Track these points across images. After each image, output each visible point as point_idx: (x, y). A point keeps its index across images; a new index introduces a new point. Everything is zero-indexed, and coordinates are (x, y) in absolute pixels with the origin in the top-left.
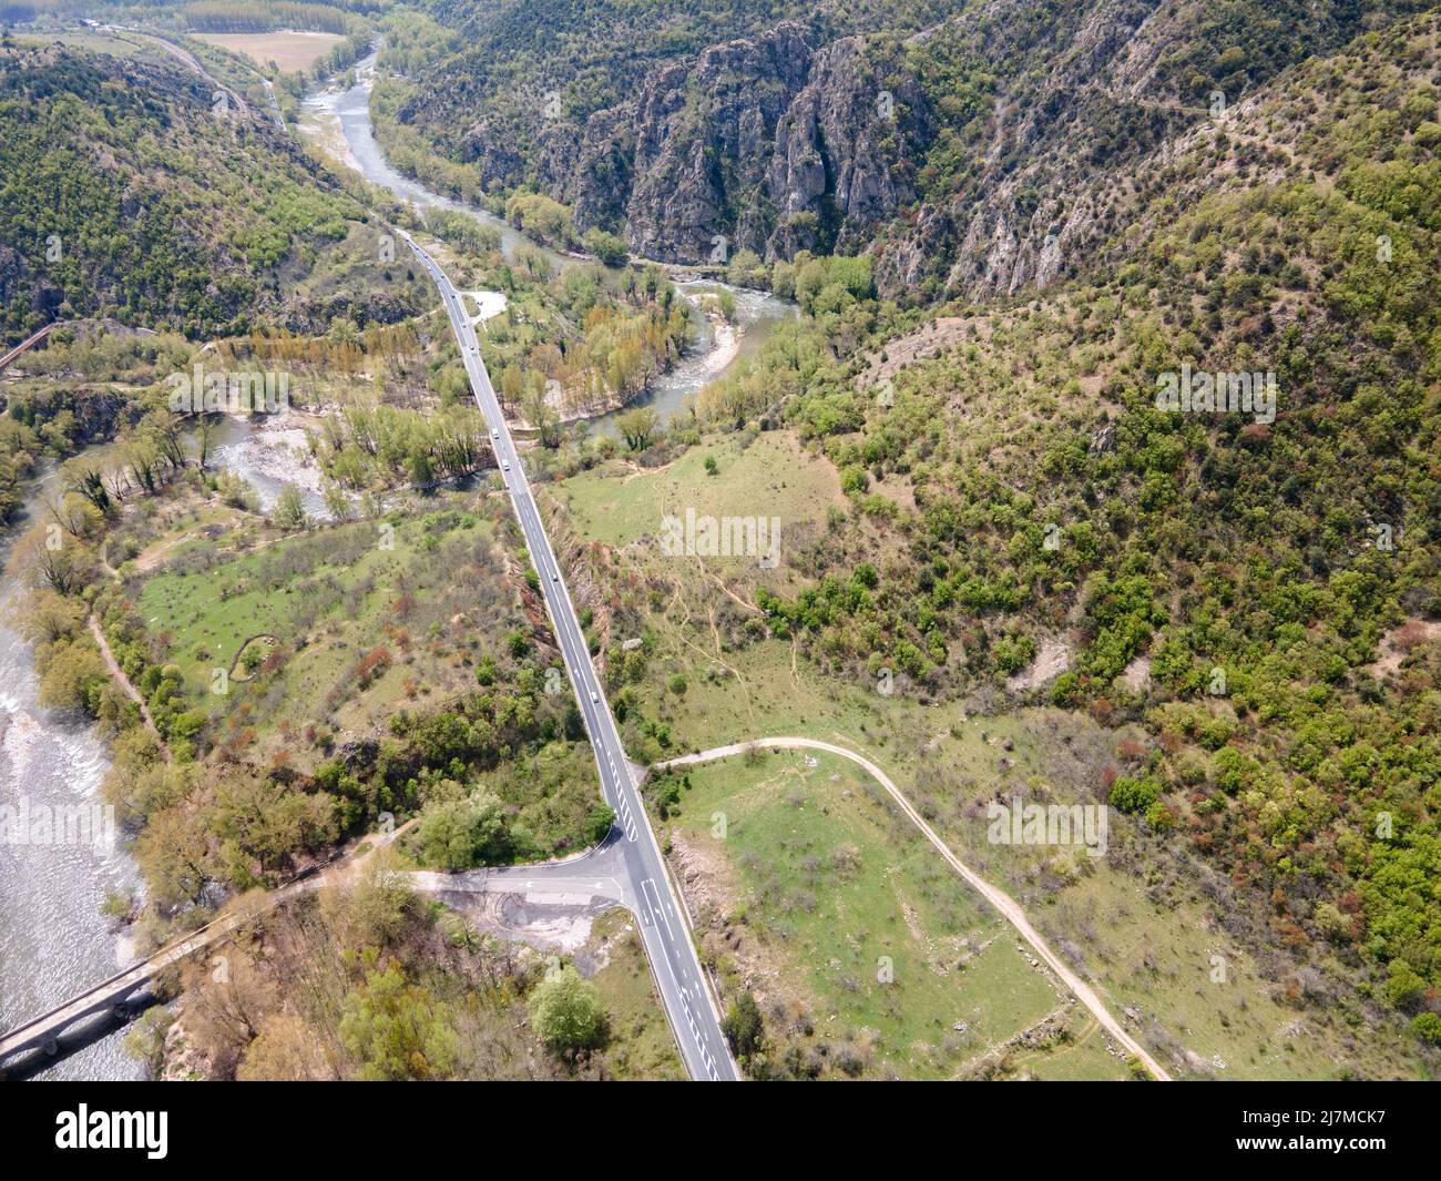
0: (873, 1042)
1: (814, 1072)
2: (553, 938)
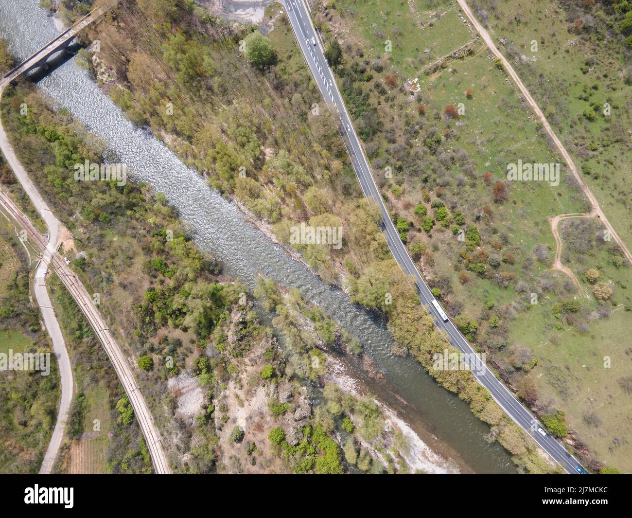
0: (389, 59)
1: (363, 72)
2: (247, 18)
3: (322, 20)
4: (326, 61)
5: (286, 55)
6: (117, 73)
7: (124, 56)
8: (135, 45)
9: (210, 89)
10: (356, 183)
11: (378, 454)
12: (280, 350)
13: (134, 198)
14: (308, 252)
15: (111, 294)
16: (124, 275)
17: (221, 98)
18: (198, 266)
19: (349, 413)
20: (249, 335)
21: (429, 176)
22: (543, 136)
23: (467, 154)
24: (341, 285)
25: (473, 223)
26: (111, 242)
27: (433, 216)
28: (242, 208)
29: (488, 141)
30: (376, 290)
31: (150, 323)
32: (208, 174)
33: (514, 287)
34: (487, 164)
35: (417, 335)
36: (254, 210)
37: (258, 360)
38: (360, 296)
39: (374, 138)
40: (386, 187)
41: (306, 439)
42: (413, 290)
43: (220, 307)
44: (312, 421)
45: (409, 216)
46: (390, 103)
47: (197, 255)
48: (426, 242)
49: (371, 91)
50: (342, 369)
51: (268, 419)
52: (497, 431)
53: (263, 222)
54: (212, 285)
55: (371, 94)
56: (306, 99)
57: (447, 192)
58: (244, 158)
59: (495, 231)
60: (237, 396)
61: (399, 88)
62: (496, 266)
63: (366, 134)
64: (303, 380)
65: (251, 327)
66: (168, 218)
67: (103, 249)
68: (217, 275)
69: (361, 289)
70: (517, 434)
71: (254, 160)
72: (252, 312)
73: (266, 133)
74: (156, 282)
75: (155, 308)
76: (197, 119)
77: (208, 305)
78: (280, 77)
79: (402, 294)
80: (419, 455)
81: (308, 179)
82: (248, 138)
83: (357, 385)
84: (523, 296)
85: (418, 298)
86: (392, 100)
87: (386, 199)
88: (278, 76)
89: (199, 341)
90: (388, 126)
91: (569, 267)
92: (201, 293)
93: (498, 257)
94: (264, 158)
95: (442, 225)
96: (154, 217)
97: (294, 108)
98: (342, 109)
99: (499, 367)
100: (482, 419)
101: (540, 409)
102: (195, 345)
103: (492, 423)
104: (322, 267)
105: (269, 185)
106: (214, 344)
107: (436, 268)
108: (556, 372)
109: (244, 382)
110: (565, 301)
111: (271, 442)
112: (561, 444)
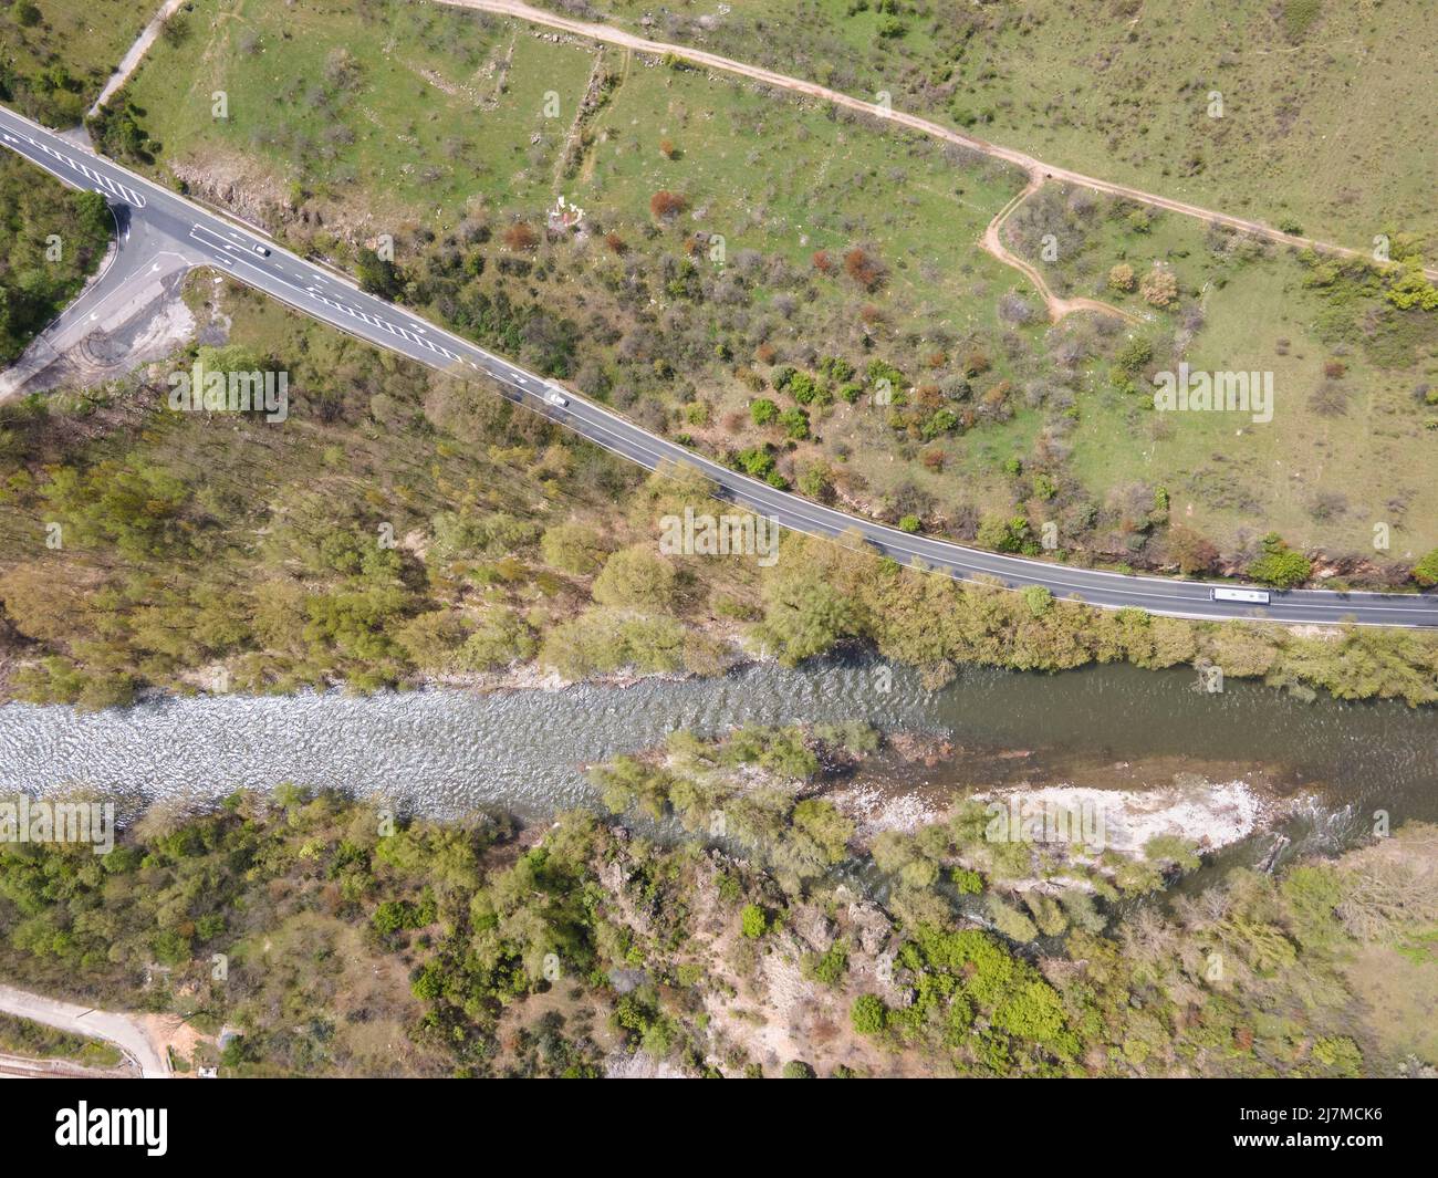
0: (482, 204)
1: (457, 263)
2: (163, 341)
3: (305, 233)
4: (375, 298)
5: (295, 348)
9: (206, 523)
10: (614, 461)
11: (1060, 881)
12: (743, 864)
13: (238, 838)
14: (640, 650)
15: (349, 1054)
16: (343, 996)
17: (242, 522)
18: (467, 854)
19: (952, 860)
20: (666, 886)
21: (727, 343)
22: (850, 120)
23: (755, 252)
24: (746, 656)
25: (866, 358)
26: (264, 959)
27: (792, 403)
28: (454, 679)
29: (771, 202)
30: (811, 610)
31: (469, 1035)
32: (339, 675)
33: (1026, 403)
34: (803, 241)
35: (944, 624)
36: (478, 666)
37: (720, 917)
38: (793, 646)
39: (577, 358)
40: (672, 424)
41: (921, 974)
42: (870, 555)
43: (569, 888)
44: (904, 931)
45: (754, 438)
46: (552, 277)
47: (448, 836)
48: (820, 456)
49: (500, 284)
50: (874, 795)
51: (828, 1000)
52: (1206, 660)
53: (514, 671)
54: (523, 865)
55: (505, 288)
56: (398, 393)
57: (780, 344)
58: (378, 590)
59: (914, 340)
60: (741, 1014)
61: (544, 237)
62: (966, 395)
63: (559, 363)
64: (827, 879)
65: (657, 872)
66: (334, 820)
67: (261, 987)
68: (516, 837)
69: (784, 631)
70: (1239, 637)
71: (401, 578)
72: (634, 844)
73: (380, 511)
74: (414, 952)
75: (454, 1001)
76: (230, 597)
77: (546, 903)
78: (319, 394)
79: (860, 578)
80: (1125, 820)
81: (525, 528)
82: (354, 549)
83: (922, 799)
84: (1051, 405)
85: (890, 560)
86: (551, 268)
87: (689, 443)
88: (313, 396)
89: (587, 983)
90: (583, 318)
91: (1077, 296)
92: (513, 897)
93: (956, 377)
94: (416, 559)
95: (820, 405)
96: (307, 839)
97: (392, 426)
98: (479, 356)
99: (1117, 555)
100: (1167, 665)
101: (1237, 564)
102: (586, 994)
103: (1187, 655)
104: (686, 654)
105: (467, 597)
106: (618, 961)
107: (875, 484)
108: (1209, 482)
109: (731, 976)
110: (1120, 354)
111: (869, 1037)
112: (1317, 589)
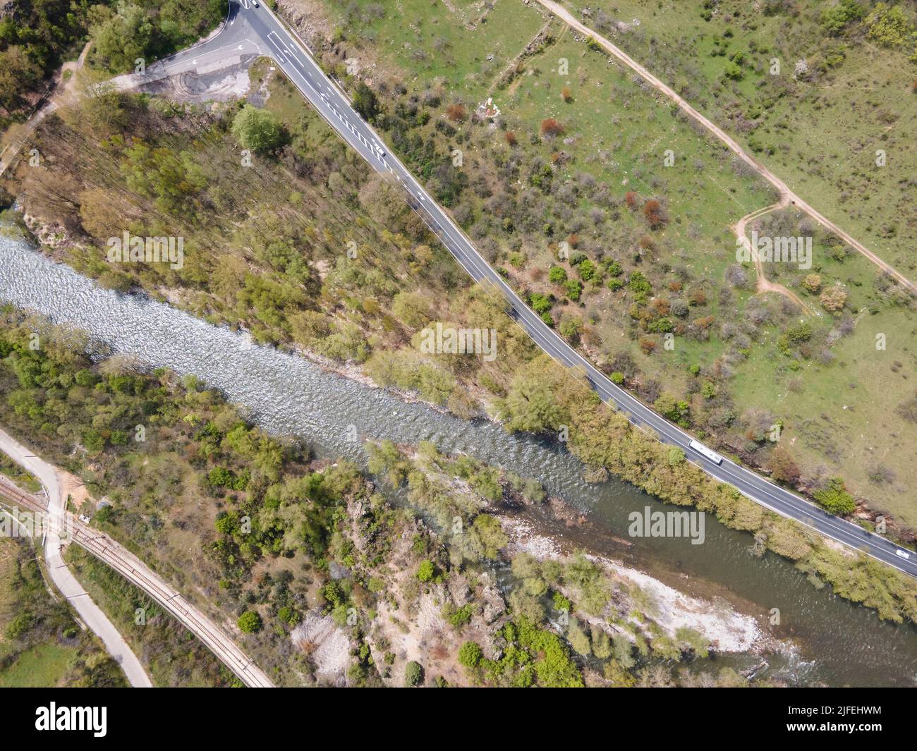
0: (443, 84)
1: (414, 113)
2: (228, 91)
3: (333, 61)
4: (358, 115)
5: (300, 126)
6: (67, 228)
7: (68, 201)
8: (79, 180)
9: (209, 206)
10: (457, 268)
11: (617, 628)
12: (433, 535)
13: (154, 395)
14: (425, 385)
15: (166, 543)
16: (175, 509)
17: (229, 214)
18: (278, 459)
19: (558, 587)
20: (383, 528)
21: (552, 225)
22: (684, 120)
23: (592, 177)
24: (486, 415)
25: (633, 268)
26: (141, 469)
27: (576, 277)
28: (312, 356)
29: (615, 151)
30: (536, 404)
31: (236, 563)
32: (247, 325)
33: (719, 335)
34: (624, 182)
35: (612, 446)
36: (329, 354)
37: (407, 560)
38: (516, 420)
39: (460, 198)
40: (500, 259)
41: (511, 645)
42: (586, 387)
43: (328, 505)
44: (511, 615)
45: (545, 288)
46: (465, 144)
47: (271, 444)
48: (580, 315)
49: (433, 135)
50: (527, 529)
51: (450, 635)
52: (764, 536)
53: (348, 366)
54: (307, 480)
55: (435, 139)
56: (348, 176)
57: (583, 238)
58: (290, 286)
59: (667, 269)
60: (396, 621)
61: (471, 118)
62: (684, 315)
63: (448, 197)
64: (479, 565)
65: (382, 517)
66: (211, 407)
67: (133, 484)
68: (309, 462)
69: (514, 410)
70: (791, 531)
71: (306, 284)
72: (375, 496)
73: (309, 241)
74: (225, 502)
75: (236, 540)
76: (205, 255)
77: (311, 508)
78: (302, 158)
79: (573, 397)
80: (672, 609)
81: (389, 285)
82: (286, 256)
83: (555, 544)
84: (734, 343)
85: (596, 394)
86: (467, 138)
87: (505, 275)
88: (299, 158)
89: (315, 564)
90: (474, 176)
91: (779, 282)
92: (295, 495)
93: (683, 301)
94: (319, 278)
95: (593, 285)
96: (192, 412)
97: (336, 194)
98: (403, 173)
99: (735, 449)
100: (738, 528)
101: (809, 487)
102: (312, 570)
103: (753, 528)
104: (451, 399)
105: (339, 311)
106: (338, 559)
107: (606, 345)
108: (812, 429)
109: (399, 597)
110: (790, 329)
111: (465, 668)
112: (853, 523)
